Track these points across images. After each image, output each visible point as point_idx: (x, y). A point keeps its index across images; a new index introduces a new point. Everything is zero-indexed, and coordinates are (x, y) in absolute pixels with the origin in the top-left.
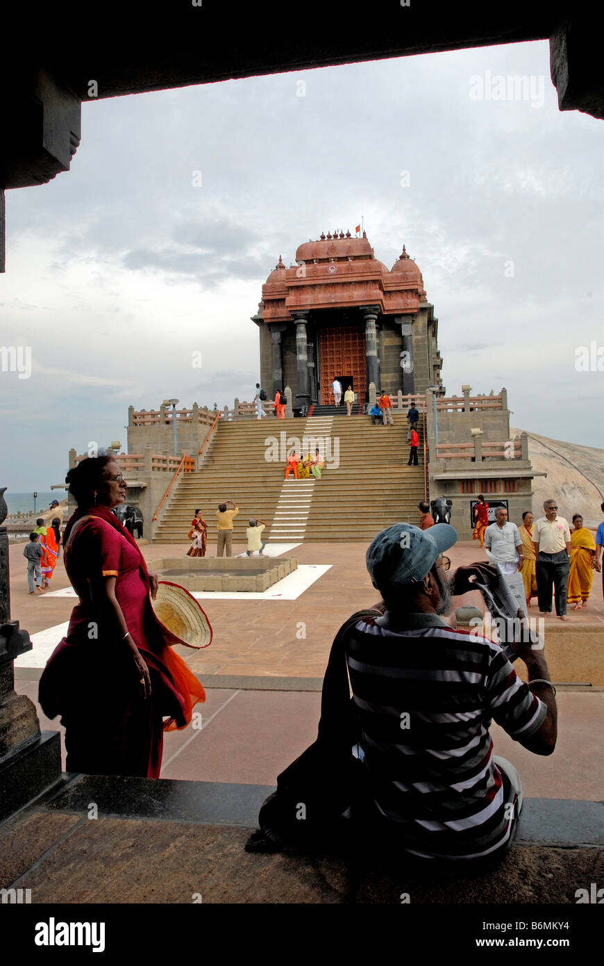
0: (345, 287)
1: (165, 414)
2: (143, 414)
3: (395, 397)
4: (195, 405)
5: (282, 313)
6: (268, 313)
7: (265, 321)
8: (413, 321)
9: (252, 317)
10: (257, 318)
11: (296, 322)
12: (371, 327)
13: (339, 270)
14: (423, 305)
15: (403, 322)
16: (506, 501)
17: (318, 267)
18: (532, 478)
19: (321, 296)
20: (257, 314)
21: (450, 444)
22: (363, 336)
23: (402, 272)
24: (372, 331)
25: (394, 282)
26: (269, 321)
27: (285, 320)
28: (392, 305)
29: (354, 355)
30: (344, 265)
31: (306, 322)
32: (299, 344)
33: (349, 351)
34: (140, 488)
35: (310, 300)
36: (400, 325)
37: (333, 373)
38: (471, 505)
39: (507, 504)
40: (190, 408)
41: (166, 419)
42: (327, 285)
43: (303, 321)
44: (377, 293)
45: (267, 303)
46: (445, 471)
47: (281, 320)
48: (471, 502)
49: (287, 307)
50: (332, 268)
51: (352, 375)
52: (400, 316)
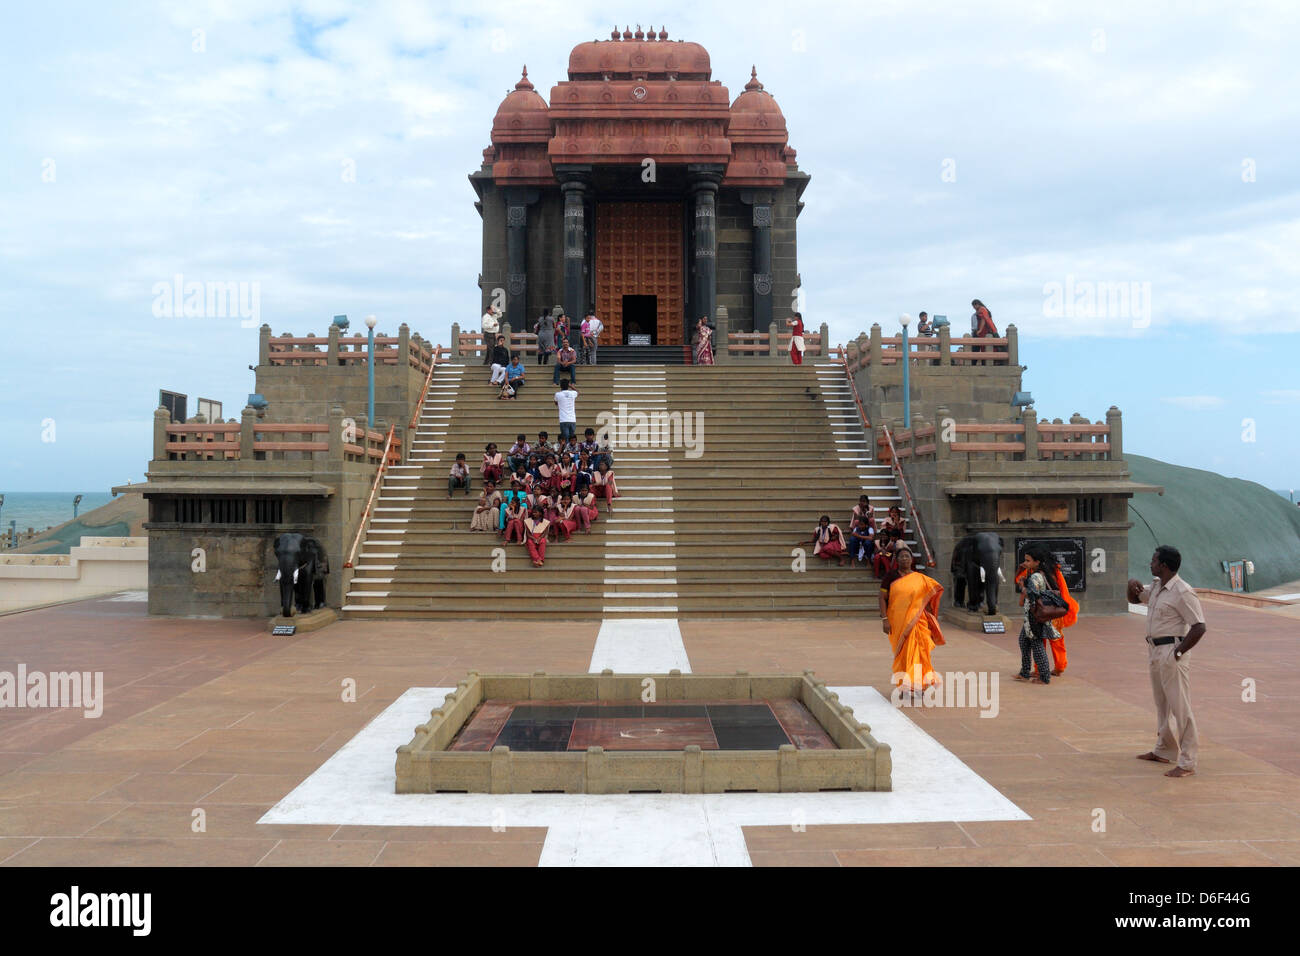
0: (662, 127)
1: (339, 345)
2: (288, 342)
3: (764, 336)
4: (404, 329)
5: (534, 168)
6: (503, 168)
7: (498, 183)
8: (773, 200)
9: (472, 174)
10: (480, 176)
11: (564, 186)
12: (706, 204)
13: (651, 95)
14: (790, 174)
15: (755, 201)
16: (1082, 539)
17: (610, 86)
18: (1130, 495)
19: (617, 140)
20: (480, 169)
21: (977, 425)
22: (691, 221)
23: (757, 111)
24: (707, 213)
25: (742, 127)
26: (505, 183)
27: (538, 182)
28: (741, 168)
29: (661, 257)
30: (659, 87)
31: (583, 187)
32: (569, 227)
33: (652, 248)
34: (321, 497)
35: (594, 146)
36: (750, 208)
37: (620, 287)
38: (1017, 547)
39: (1084, 546)
40: (394, 334)
41: (342, 355)
42: (628, 121)
43: (577, 185)
44: (722, 143)
45: (501, 148)
46: (969, 478)
47: (530, 182)
48: (1017, 541)
49: (551, 156)
50: (640, 90)
51: (656, 293)
52: (753, 190)
